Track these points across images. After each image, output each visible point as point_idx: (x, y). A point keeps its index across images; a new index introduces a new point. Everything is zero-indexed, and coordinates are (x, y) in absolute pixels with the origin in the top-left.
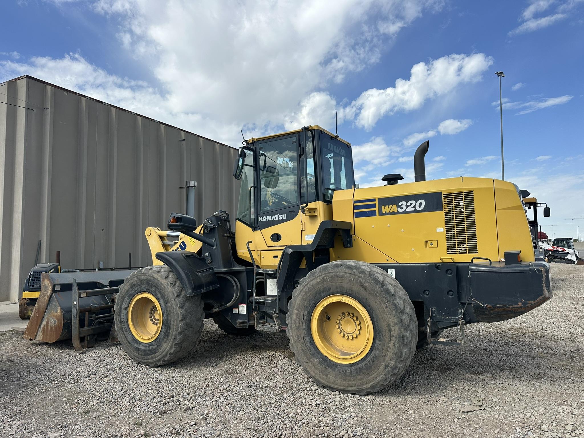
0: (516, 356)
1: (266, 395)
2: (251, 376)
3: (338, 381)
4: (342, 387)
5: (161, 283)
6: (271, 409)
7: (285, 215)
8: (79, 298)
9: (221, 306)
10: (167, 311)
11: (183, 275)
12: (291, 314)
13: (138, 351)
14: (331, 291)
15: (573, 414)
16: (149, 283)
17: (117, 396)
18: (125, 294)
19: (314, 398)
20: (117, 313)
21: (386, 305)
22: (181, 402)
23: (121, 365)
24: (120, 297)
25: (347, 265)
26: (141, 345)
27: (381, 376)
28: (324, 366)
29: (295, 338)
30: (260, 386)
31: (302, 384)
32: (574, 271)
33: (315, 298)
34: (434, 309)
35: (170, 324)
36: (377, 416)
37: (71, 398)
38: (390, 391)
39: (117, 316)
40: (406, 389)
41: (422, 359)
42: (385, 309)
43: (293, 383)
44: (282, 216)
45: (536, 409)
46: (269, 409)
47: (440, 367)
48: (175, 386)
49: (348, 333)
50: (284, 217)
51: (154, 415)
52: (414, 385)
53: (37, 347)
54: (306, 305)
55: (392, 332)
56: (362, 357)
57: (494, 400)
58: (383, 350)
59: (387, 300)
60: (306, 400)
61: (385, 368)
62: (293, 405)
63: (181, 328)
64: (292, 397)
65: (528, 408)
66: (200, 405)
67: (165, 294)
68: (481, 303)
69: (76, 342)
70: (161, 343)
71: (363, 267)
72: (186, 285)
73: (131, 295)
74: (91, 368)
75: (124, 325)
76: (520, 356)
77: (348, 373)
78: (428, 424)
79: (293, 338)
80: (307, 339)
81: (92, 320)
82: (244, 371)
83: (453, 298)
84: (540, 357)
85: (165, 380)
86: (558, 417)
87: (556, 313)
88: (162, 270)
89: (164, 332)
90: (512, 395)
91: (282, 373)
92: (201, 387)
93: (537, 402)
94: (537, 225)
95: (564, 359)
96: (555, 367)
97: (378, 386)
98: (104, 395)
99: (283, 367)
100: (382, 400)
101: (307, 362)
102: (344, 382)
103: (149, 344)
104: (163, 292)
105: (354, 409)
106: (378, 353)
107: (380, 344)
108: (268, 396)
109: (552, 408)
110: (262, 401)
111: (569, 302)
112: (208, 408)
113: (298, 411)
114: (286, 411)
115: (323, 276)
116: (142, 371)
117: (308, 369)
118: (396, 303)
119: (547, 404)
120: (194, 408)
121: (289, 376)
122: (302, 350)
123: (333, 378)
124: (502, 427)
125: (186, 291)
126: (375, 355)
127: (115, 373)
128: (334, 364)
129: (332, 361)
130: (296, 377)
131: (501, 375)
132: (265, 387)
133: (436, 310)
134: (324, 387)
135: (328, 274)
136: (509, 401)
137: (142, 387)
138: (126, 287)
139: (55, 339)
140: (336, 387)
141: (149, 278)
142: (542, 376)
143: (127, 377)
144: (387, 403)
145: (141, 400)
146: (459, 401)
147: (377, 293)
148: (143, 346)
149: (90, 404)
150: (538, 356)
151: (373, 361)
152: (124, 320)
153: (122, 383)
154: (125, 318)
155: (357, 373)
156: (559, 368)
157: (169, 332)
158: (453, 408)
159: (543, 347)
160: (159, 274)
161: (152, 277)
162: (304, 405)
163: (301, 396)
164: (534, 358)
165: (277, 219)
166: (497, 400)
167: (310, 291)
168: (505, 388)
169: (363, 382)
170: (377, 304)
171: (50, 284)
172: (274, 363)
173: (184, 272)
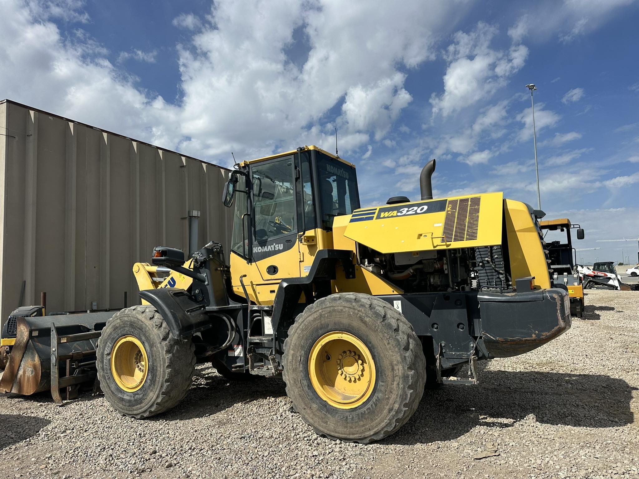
0: (542, 394)
1: (259, 447)
2: (246, 426)
3: (338, 428)
4: (344, 436)
5: (146, 325)
6: (263, 462)
7: (282, 245)
8: (59, 344)
9: (215, 348)
10: (152, 356)
11: (169, 315)
12: (287, 355)
13: (123, 401)
14: (330, 327)
15: (595, 457)
16: (132, 325)
17: (93, 453)
18: (107, 338)
19: (312, 449)
20: (99, 360)
21: (388, 342)
22: (163, 457)
23: (104, 417)
24: (102, 342)
25: (346, 299)
26: (125, 395)
27: (385, 421)
28: (323, 412)
29: (291, 381)
30: (254, 437)
31: (301, 433)
32: (615, 298)
33: (312, 336)
34: (443, 345)
35: (156, 370)
36: (379, 467)
37: (41, 458)
38: (397, 438)
39: (100, 363)
40: (415, 434)
41: (437, 400)
42: (387, 346)
43: (291, 432)
44: (278, 246)
45: (555, 453)
46: (260, 463)
47: (457, 409)
48: (160, 440)
49: (350, 374)
50: (281, 247)
51: (131, 474)
52: (424, 430)
53: (12, 401)
54: (302, 344)
55: (395, 371)
56: (364, 400)
57: (511, 445)
58: (387, 392)
59: (389, 336)
60: (302, 451)
61: (389, 413)
62: (288, 457)
63: (168, 374)
64: (288, 448)
65: (547, 452)
66: (185, 461)
67: (150, 337)
68: (492, 336)
69: (55, 395)
70: (147, 391)
71: (363, 300)
72: (172, 326)
73: (113, 338)
74: (69, 422)
75: (107, 373)
76: (546, 394)
77: (349, 419)
78: (434, 474)
79: (290, 382)
80: (305, 383)
81: (75, 369)
82: (239, 421)
83: (464, 331)
84: (568, 393)
85: (150, 433)
86: (579, 462)
87: (590, 344)
88: (147, 310)
89: (150, 379)
90: (531, 438)
91: (281, 422)
92: (188, 440)
93: (557, 445)
94: (571, 249)
95: (594, 396)
96: (582, 404)
97: (382, 432)
98: (79, 453)
99: (283, 415)
100: (387, 449)
101: (305, 409)
102: (345, 430)
103: (135, 394)
104: (148, 334)
105: (354, 460)
106: (380, 395)
107: (382, 386)
108: (261, 448)
109: (574, 451)
110: (254, 454)
111: (606, 332)
112: (193, 464)
113: (292, 465)
114: (279, 464)
115: (320, 311)
116: (126, 424)
117: (306, 416)
118: (399, 338)
119: (568, 446)
120: (177, 465)
121: (288, 424)
122: (300, 395)
123: (334, 425)
124: (516, 475)
125: (173, 333)
126: (378, 397)
127: (96, 428)
128: (334, 409)
129: (332, 406)
130: (295, 425)
131: (522, 416)
132: (260, 438)
133: (446, 345)
134: (324, 436)
135: (326, 309)
136: (528, 445)
137: (123, 442)
138: (108, 330)
139: (32, 390)
140: (337, 435)
141: (133, 319)
142: (567, 415)
143: (108, 431)
144: (391, 452)
145: (119, 457)
146: (472, 447)
147: (378, 328)
148: (128, 395)
149: (61, 464)
150: (566, 393)
151: (376, 405)
152: (107, 367)
153: (101, 439)
154: (108, 365)
155: (359, 418)
156: (586, 405)
157: (155, 380)
158: (465, 455)
159: (573, 382)
160: (144, 315)
161: (135, 318)
162: (300, 457)
163: (298, 447)
164: (561, 395)
165: (273, 249)
166: (514, 444)
167: (307, 328)
168: (525, 430)
169: (365, 429)
170: (378, 340)
171: (26, 330)
172: (273, 410)
173: (171, 312)
